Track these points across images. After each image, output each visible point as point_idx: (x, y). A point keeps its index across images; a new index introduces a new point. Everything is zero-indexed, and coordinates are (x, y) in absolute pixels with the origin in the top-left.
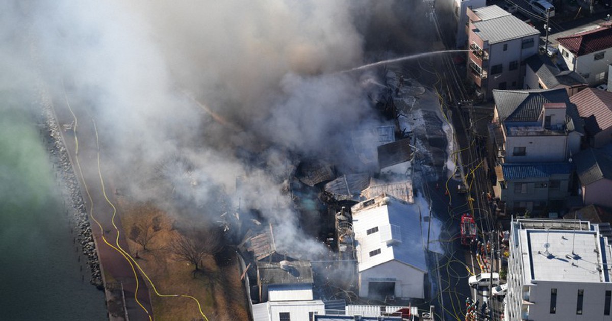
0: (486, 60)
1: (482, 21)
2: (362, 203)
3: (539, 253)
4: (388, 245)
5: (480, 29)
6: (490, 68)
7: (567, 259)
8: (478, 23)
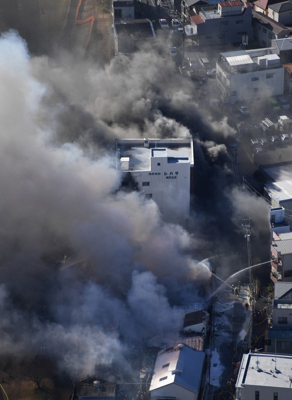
0: (280, 266)
1: (281, 240)
2: (165, 349)
3: (253, 368)
4: (173, 374)
5: (278, 245)
6: (283, 273)
7: (271, 373)
8: (278, 242)
